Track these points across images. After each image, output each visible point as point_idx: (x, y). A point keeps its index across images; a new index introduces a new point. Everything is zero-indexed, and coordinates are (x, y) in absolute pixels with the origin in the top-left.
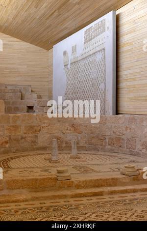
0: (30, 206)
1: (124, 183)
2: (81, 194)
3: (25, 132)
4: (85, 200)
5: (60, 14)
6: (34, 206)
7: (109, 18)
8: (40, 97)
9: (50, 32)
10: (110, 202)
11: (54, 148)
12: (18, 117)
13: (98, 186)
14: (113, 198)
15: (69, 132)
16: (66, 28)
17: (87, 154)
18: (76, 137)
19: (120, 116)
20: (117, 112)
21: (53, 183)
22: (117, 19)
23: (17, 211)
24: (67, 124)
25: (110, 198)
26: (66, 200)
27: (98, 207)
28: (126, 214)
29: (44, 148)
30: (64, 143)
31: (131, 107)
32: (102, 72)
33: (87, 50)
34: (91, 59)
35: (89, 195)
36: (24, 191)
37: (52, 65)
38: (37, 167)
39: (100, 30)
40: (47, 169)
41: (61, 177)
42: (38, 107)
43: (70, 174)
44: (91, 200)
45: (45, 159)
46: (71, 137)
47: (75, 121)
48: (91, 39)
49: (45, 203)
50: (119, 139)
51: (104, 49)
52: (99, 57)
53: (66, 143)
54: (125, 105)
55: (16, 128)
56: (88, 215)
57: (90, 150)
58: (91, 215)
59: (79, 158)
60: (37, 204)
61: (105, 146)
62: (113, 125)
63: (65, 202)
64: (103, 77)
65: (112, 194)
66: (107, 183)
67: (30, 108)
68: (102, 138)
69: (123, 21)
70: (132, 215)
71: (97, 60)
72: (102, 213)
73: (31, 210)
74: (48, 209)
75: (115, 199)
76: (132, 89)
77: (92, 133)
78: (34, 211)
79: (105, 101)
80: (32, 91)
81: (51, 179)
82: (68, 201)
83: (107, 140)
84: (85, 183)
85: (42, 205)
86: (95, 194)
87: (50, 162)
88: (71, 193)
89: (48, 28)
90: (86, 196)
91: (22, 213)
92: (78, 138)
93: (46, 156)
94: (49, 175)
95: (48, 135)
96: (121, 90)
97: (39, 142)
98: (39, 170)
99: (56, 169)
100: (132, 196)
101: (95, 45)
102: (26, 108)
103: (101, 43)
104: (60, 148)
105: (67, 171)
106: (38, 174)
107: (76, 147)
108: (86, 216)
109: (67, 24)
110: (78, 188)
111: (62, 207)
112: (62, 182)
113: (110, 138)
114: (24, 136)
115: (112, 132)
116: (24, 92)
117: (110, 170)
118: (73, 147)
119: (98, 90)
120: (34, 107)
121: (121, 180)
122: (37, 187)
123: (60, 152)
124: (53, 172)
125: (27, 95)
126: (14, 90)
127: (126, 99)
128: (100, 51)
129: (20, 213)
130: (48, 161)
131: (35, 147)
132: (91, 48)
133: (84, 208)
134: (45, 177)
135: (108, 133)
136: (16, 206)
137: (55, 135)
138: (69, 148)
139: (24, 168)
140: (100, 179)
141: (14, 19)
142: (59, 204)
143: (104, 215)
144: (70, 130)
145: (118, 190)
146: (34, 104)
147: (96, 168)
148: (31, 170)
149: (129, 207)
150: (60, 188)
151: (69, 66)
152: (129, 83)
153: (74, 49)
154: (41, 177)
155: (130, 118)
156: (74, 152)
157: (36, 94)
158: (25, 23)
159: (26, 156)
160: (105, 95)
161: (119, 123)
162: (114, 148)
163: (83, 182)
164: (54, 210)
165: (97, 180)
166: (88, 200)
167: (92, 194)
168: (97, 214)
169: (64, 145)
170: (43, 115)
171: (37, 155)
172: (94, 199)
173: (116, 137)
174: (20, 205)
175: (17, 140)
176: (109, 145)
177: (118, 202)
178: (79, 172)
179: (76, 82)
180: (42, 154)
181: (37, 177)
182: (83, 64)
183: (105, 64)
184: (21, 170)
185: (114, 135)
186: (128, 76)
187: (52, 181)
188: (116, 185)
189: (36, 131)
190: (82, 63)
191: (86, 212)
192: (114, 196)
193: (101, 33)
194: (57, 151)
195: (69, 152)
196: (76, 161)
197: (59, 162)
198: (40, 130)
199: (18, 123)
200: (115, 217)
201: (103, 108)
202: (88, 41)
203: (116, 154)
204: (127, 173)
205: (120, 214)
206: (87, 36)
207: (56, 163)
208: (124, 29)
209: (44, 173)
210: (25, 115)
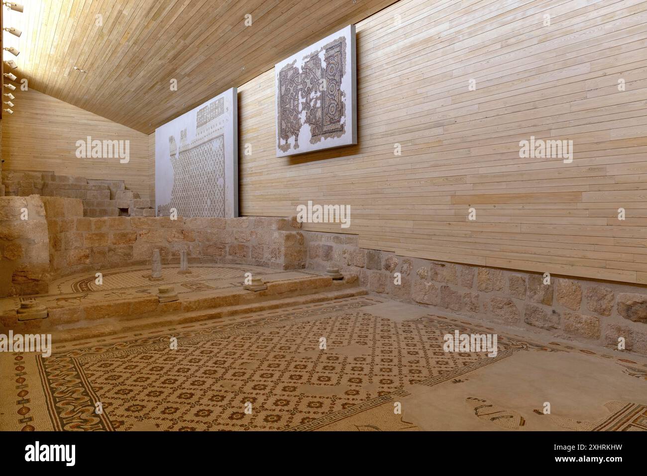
0: (119, 340)
1: (248, 300)
2: (192, 318)
3: (114, 241)
4: (197, 326)
5: (164, 88)
6: (126, 340)
7: (228, 97)
8: (137, 196)
9: (150, 112)
10: (230, 324)
11: (156, 261)
12: (104, 222)
13: (215, 307)
14: (234, 319)
15: (176, 240)
16: (172, 106)
17: (201, 267)
18: (186, 247)
19: (244, 218)
20: (240, 214)
21: (153, 306)
22: (239, 98)
23: (101, 349)
24: (174, 230)
25: (230, 320)
26: (170, 327)
27: (214, 332)
28: (250, 338)
29: (142, 263)
30: (171, 254)
31: (257, 208)
32: (220, 164)
33: (201, 136)
34: (206, 147)
35: (202, 318)
36: (111, 320)
37: (154, 154)
38: (131, 287)
39: (217, 110)
40: (146, 288)
41: (164, 297)
42: (135, 209)
43: (176, 293)
44: (206, 324)
45: (143, 277)
46: (179, 246)
47: (185, 226)
48: (206, 123)
49: (141, 334)
50: (242, 247)
51: (223, 135)
52: (216, 145)
53: (174, 255)
54: (250, 205)
55: (101, 236)
56: (200, 344)
57: (206, 262)
58: (205, 344)
59: (191, 273)
60: (130, 336)
61: (225, 256)
62: (235, 230)
63: (170, 330)
64: (222, 170)
65: (233, 315)
66: (226, 301)
67: (124, 211)
68: (221, 246)
69: (246, 101)
70: (258, 339)
71: (213, 149)
72: (219, 340)
73: (121, 345)
74: (145, 341)
75: (237, 321)
76: (258, 185)
77: (208, 240)
78: (125, 346)
79: (224, 201)
80: (126, 188)
81: (150, 301)
82: (175, 329)
83: (227, 249)
84: (197, 304)
85: (137, 338)
86: (211, 317)
87: (150, 280)
88: (179, 318)
89: (147, 105)
90: (199, 321)
91: (108, 351)
92: (189, 247)
93: (145, 273)
94: (148, 297)
95: (148, 245)
96: (244, 186)
97: (135, 255)
98: (133, 291)
99: (157, 289)
100: (259, 315)
101: (211, 130)
102: (117, 211)
103: (219, 127)
104: (164, 262)
105: (173, 290)
106: (131, 297)
107: (186, 259)
108: (198, 346)
109: (173, 102)
110: (188, 311)
111: (166, 337)
112: (165, 305)
113: (231, 246)
114: (113, 247)
115: (233, 239)
116: (114, 190)
117: (230, 285)
118: (182, 259)
119: (216, 187)
120: (129, 210)
121: (244, 297)
122: (130, 313)
123: (164, 266)
124: (154, 293)
125: (119, 194)
126: (100, 186)
127: (251, 197)
128: (217, 137)
129: (104, 350)
130: (148, 279)
131: (129, 261)
132: (206, 133)
133: (196, 335)
134: (141, 299)
135: (229, 240)
136: (98, 341)
137: (157, 244)
138: (176, 260)
139: (112, 289)
140: (218, 297)
141: (98, 90)
142: (161, 333)
143: (221, 342)
144: (178, 238)
145: (241, 310)
146: (129, 206)
147: (212, 284)
148: (123, 292)
149: (254, 329)
150: (164, 312)
151: (177, 156)
152: (254, 178)
153: (184, 134)
154: (136, 300)
155: (255, 220)
156: (184, 265)
157: (132, 192)
158: (115, 96)
159: (116, 274)
160: (224, 193)
161: (242, 227)
162: (236, 258)
163: (195, 302)
164: (154, 343)
165: (214, 298)
166: (201, 325)
167: (206, 317)
168: (212, 342)
169: (170, 257)
170: (140, 219)
171: (132, 271)
172: (210, 324)
173: (239, 245)
174: (104, 340)
175: (102, 253)
176: (230, 254)
177: (240, 325)
178: (189, 290)
179: (187, 176)
180: (139, 270)
181: (130, 301)
182: (196, 153)
183: (224, 154)
184: (107, 292)
185: (236, 242)
186: (253, 169)
187: (152, 304)
188: (238, 304)
189: (130, 240)
190: (194, 153)
191: (198, 340)
192: (236, 317)
193: (219, 114)
194: (160, 264)
195: (177, 266)
196: (187, 277)
197: (163, 279)
198: (136, 239)
199: (104, 230)
200: (236, 343)
201: (222, 209)
202: (202, 125)
203: (238, 266)
204: (252, 287)
205: (242, 339)
206: (200, 118)
207: (158, 280)
208: (247, 111)
209: (140, 295)
210: (115, 220)
